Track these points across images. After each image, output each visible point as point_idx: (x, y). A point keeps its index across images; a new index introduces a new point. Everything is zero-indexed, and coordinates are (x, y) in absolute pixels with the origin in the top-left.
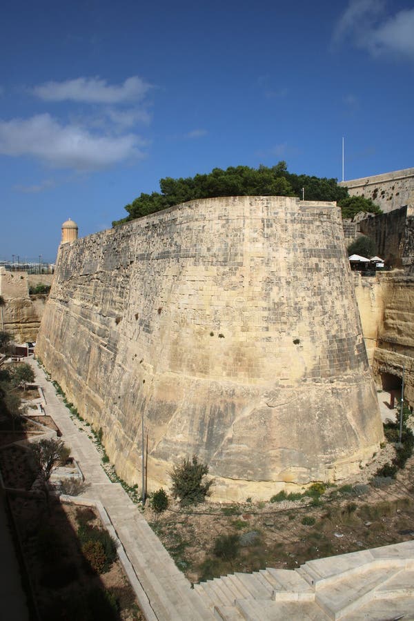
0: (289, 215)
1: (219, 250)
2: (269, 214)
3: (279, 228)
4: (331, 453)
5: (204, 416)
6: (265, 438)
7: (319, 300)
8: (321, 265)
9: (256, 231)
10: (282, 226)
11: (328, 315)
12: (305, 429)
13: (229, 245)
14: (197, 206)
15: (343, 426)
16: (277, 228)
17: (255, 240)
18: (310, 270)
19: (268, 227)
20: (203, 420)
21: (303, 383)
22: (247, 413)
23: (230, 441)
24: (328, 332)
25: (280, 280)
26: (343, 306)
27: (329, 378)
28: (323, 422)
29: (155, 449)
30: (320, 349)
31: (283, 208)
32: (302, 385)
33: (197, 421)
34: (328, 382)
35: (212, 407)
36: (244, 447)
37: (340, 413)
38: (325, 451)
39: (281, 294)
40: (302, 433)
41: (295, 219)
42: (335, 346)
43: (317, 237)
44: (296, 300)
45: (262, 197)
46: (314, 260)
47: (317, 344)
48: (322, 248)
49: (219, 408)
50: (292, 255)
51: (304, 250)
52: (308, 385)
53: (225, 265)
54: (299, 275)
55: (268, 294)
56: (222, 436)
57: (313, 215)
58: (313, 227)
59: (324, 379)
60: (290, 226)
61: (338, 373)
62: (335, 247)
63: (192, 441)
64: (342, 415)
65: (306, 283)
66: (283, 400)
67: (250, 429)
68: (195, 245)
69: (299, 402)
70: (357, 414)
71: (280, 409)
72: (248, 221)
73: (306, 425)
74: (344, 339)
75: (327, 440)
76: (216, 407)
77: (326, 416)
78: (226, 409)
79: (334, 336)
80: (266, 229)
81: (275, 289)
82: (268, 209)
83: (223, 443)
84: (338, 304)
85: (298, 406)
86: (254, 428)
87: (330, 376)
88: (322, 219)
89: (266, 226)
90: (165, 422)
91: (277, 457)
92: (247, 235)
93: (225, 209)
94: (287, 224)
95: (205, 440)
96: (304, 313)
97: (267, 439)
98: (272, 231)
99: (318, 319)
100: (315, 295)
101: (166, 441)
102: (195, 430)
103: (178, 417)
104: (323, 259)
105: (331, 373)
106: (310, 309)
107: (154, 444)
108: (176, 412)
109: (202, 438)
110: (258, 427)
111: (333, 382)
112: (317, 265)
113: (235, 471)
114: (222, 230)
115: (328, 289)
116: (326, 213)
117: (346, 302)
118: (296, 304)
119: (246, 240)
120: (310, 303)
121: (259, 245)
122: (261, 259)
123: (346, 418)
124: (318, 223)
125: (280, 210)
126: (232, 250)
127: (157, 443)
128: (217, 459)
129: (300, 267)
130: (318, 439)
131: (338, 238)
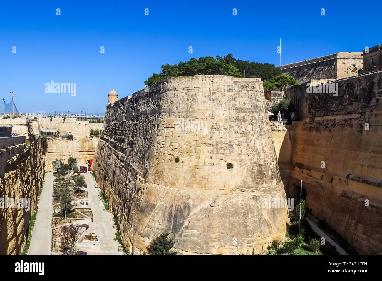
0: (226, 87)
1: (183, 108)
2: (214, 86)
3: (220, 95)
4: (251, 237)
5: (171, 211)
6: (209, 226)
7: (245, 140)
8: (247, 118)
9: (206, 97)
10: (222, 94)
11: (251, 149)
12: (234, 222)
13: (189, 106)
14: (171, 81)
15: (260, 220)
16: (218, 95)
17: (205, 102)
18: (239, 121)
19: (213, 94)
20: (170, 214)
21: (233, 192)
22: (198, 209)
23: (187, 228)
24: (251, 160)
25: (220, 127)
26: (262, 144)
27: (251, 189)
28: (246, 217)
29: (142, 231)
30: (245, 170)
31: (223, 82)
32: (233, 193)
33: (167, 215)
34: (250, 192)
35: (176, 206)
36: (195, 232)
37: (258, 211)
38: (247, 235)
39: (221, 136)
40: (232, 224)
41: (230, 89)
42: (256, 169)
43: (245, 100)
44: (231, 140)
45: (209, 76)
46: (242, 115)
47: (243, 167)
48: (248, 107)
49: (181, 207)
50: (228, 111)
51: (236, 109)
52: (237, 193)
53: (186, 118)
54: (232, 124)
55: (213, 136)
56: (182, 224)
57: (242, 86)
58: (242, 94)
59: (247, 189)
60: (227, 94)
61: (257, 186)
62: (257, 106)
63: (164, 227)
64: (259, 213)
65: (237, 129)
66: (220, 203)
67: (199, 220)
68: (170, 105)
69: (230, 204)
70: (270, 212)
71: (218, 208)
72: (200, 90)
73: (235, 219)
74: (262, 165)
75: (249, 228)
76: (179, 206)
77: (248, 213)
78: (185, 207)
79: (255, 163)
80: (211, 95)
81: (217, 132)
82: (213, 83)
83: (182, 228)
84: (258, 142)
85: (230, 207)
86: (201, 220)
87: (251, 188)
88: (248, 89)
89: (211, 93)
90: (149, 214)
91: (215, 238)
92: (200, 99)
93: (187, 83)
94: (225, 92)
95: (172, 226)
96: (236, 148)
97: (210, 227)
98: (216, 97)
99: (244, 152)
100: (242, 137)
101: (149, 227)
102: (166, 220)
103: (156, 211)
104: (248, 114)
105: (253, 186)
106: (239, 145)
107: (142, 228)
108: (155, 209)
109: (170, 225)
110: (204, 219)
111: (253, 192)
112: (244, 118)
113: (189, 246)
114: (186, 96)
115: (252, 132)
116: (251, 85)
117: (264, 141)
118: (230, 142)
119: (199, 102)
120: (239, 142)
121: (207, 105)
122: (209, 114)
123: (262, 215)
124: (245, 92)
125: (220, 84)
126: (191, 108)
127: (144, 227)
128: (178, 239)
129: (233, 119)
130: (242, 228)
131: (259, 101)
